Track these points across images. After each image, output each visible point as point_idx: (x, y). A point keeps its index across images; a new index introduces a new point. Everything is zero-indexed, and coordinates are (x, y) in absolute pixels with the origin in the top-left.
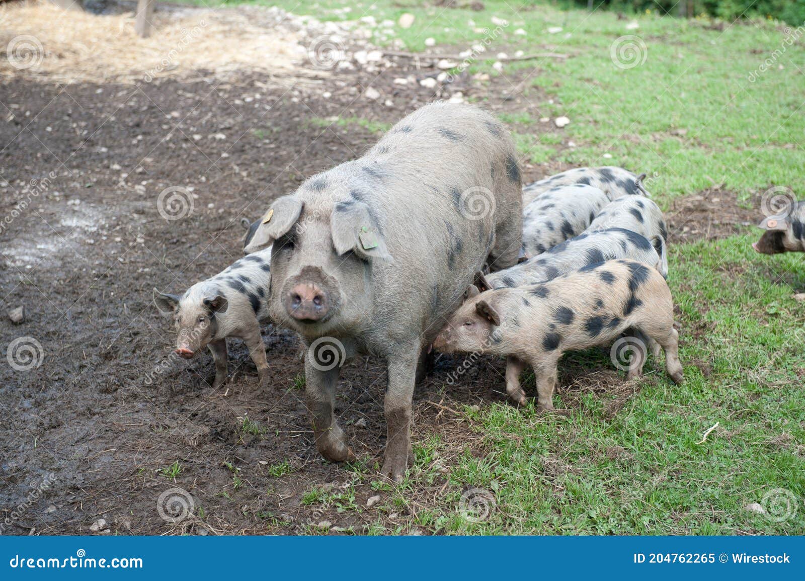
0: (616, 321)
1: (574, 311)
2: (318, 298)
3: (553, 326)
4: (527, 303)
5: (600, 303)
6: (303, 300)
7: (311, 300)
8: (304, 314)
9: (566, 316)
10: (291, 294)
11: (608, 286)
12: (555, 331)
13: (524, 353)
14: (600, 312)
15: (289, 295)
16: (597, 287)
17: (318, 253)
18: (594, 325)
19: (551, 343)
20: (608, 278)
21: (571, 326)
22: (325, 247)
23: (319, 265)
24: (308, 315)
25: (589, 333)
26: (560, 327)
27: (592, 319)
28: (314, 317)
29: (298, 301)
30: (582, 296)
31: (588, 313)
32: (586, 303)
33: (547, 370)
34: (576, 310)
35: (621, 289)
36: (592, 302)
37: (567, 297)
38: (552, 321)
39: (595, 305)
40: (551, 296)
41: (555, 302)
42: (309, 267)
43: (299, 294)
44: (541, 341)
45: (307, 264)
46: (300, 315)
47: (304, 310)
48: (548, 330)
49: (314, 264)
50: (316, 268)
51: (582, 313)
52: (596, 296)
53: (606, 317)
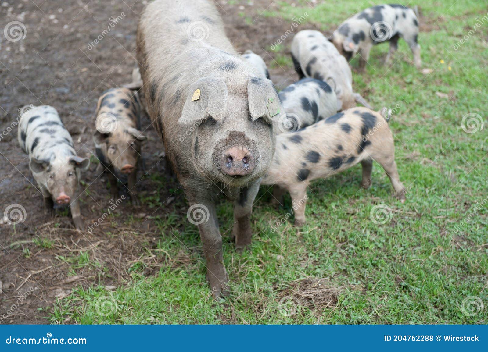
0: (352, 159)
1: (320, 154)
2: (246, 158)
3: (304, 164)
4: (285, 147)
5: (340, 148)
6: (234, 160)
7: (241, 160)
8: (235, 171)
9: (314, 157)
10: (225, 155)
11: (347, 135)
12: (306, 168)
13: (284, 184)
14: (340, 154)
15: (223, 156)
16: (338, 136)
17: (239, 120)
18: (335, 163)
19: (303, 176)
20: (347, 128)
21: (318, 164)
22: (242, 115)
23: (242, 131)
24: (239, 172)
25: (332, 168)
26: (310, 165)
27: (334, 159)
28: (243, 174)
29: (230, 161)
30: (327, 143)
31: (331, 155)
32: (330, 148)
33: (300, 194)
34: (322, 153)
35: (356, 136)
36: (334, 147)
37: (316, 143)
38: (304, 160)
39: (337, 149)
40: (304, 143)
41: (306, 147)
42: (234, 132)
43: (232, 155)
44: (296, 174)
45: (231, 129)
46: (232, 172)
47: (235, 168)
48: (300, 166)
49: (238, 130)
50: (241, 133)
51: (326, 155)
52: (337, 143)
53: (344, 157)
